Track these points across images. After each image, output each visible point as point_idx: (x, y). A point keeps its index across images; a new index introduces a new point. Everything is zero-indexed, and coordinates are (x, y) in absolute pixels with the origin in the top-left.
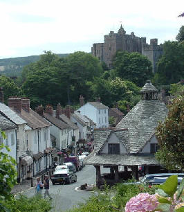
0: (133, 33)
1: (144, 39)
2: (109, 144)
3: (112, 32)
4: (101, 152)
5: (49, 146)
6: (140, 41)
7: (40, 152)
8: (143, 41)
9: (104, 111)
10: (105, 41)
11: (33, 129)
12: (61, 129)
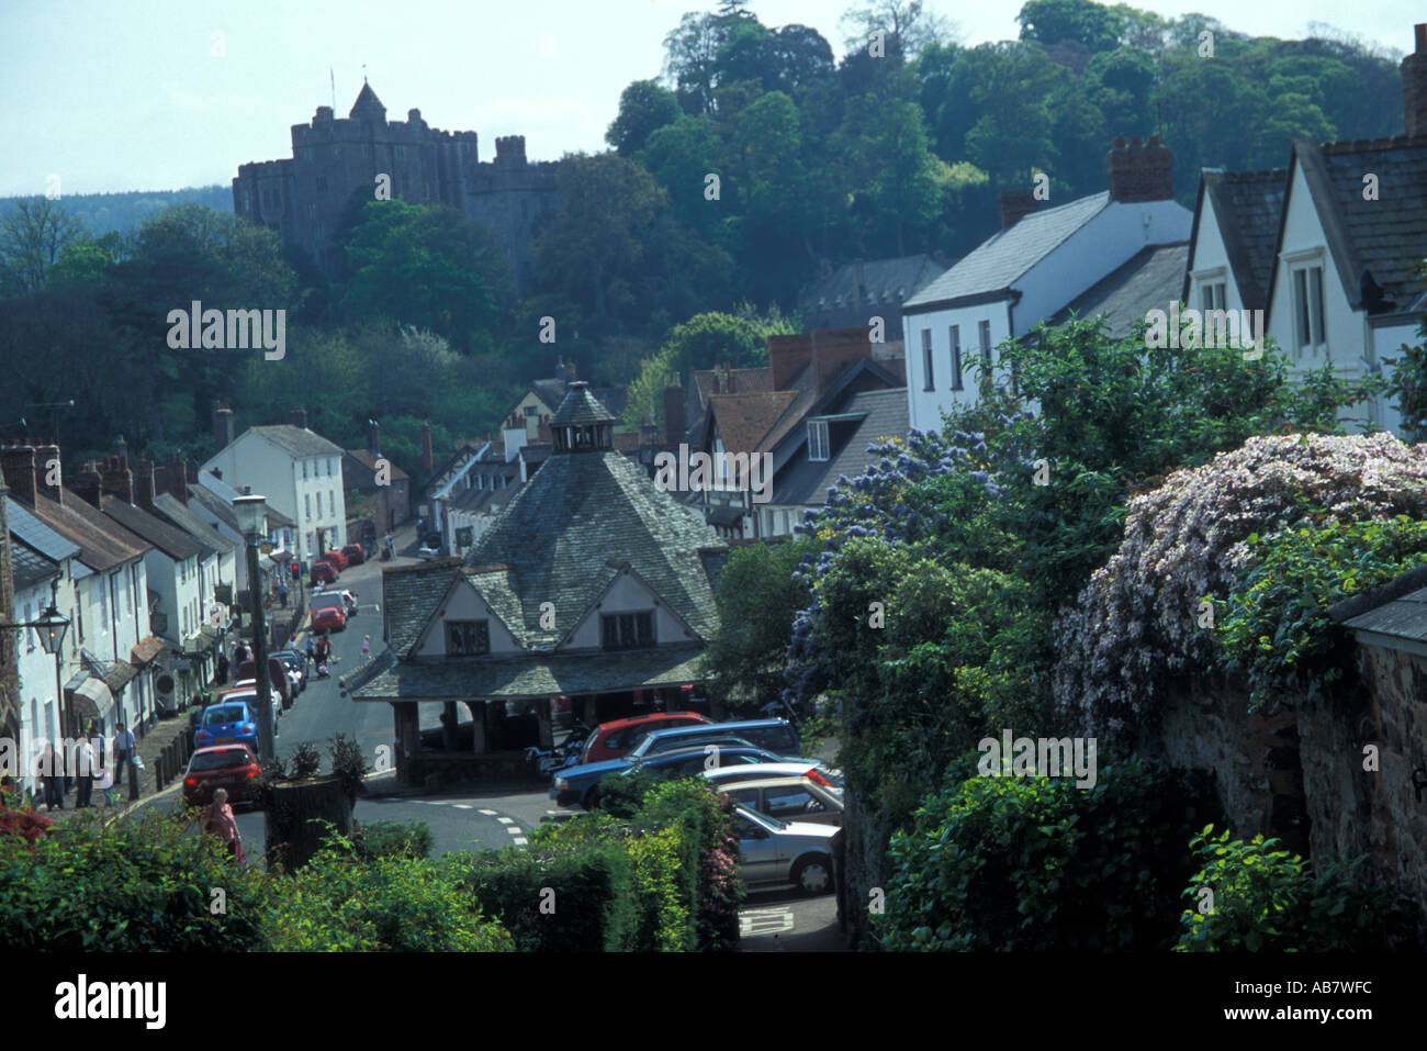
0: (414, 115)
1: (470, 139)
2: (450, 624)
3: (324, 113)
4: (420, 653)
5: (145, 631)
6: (453, 150)
7: (121, 661)
8: (464, 147)
9: (322, 463)
10: (295, 153)
11: (97, 573)
12: (177, 559)
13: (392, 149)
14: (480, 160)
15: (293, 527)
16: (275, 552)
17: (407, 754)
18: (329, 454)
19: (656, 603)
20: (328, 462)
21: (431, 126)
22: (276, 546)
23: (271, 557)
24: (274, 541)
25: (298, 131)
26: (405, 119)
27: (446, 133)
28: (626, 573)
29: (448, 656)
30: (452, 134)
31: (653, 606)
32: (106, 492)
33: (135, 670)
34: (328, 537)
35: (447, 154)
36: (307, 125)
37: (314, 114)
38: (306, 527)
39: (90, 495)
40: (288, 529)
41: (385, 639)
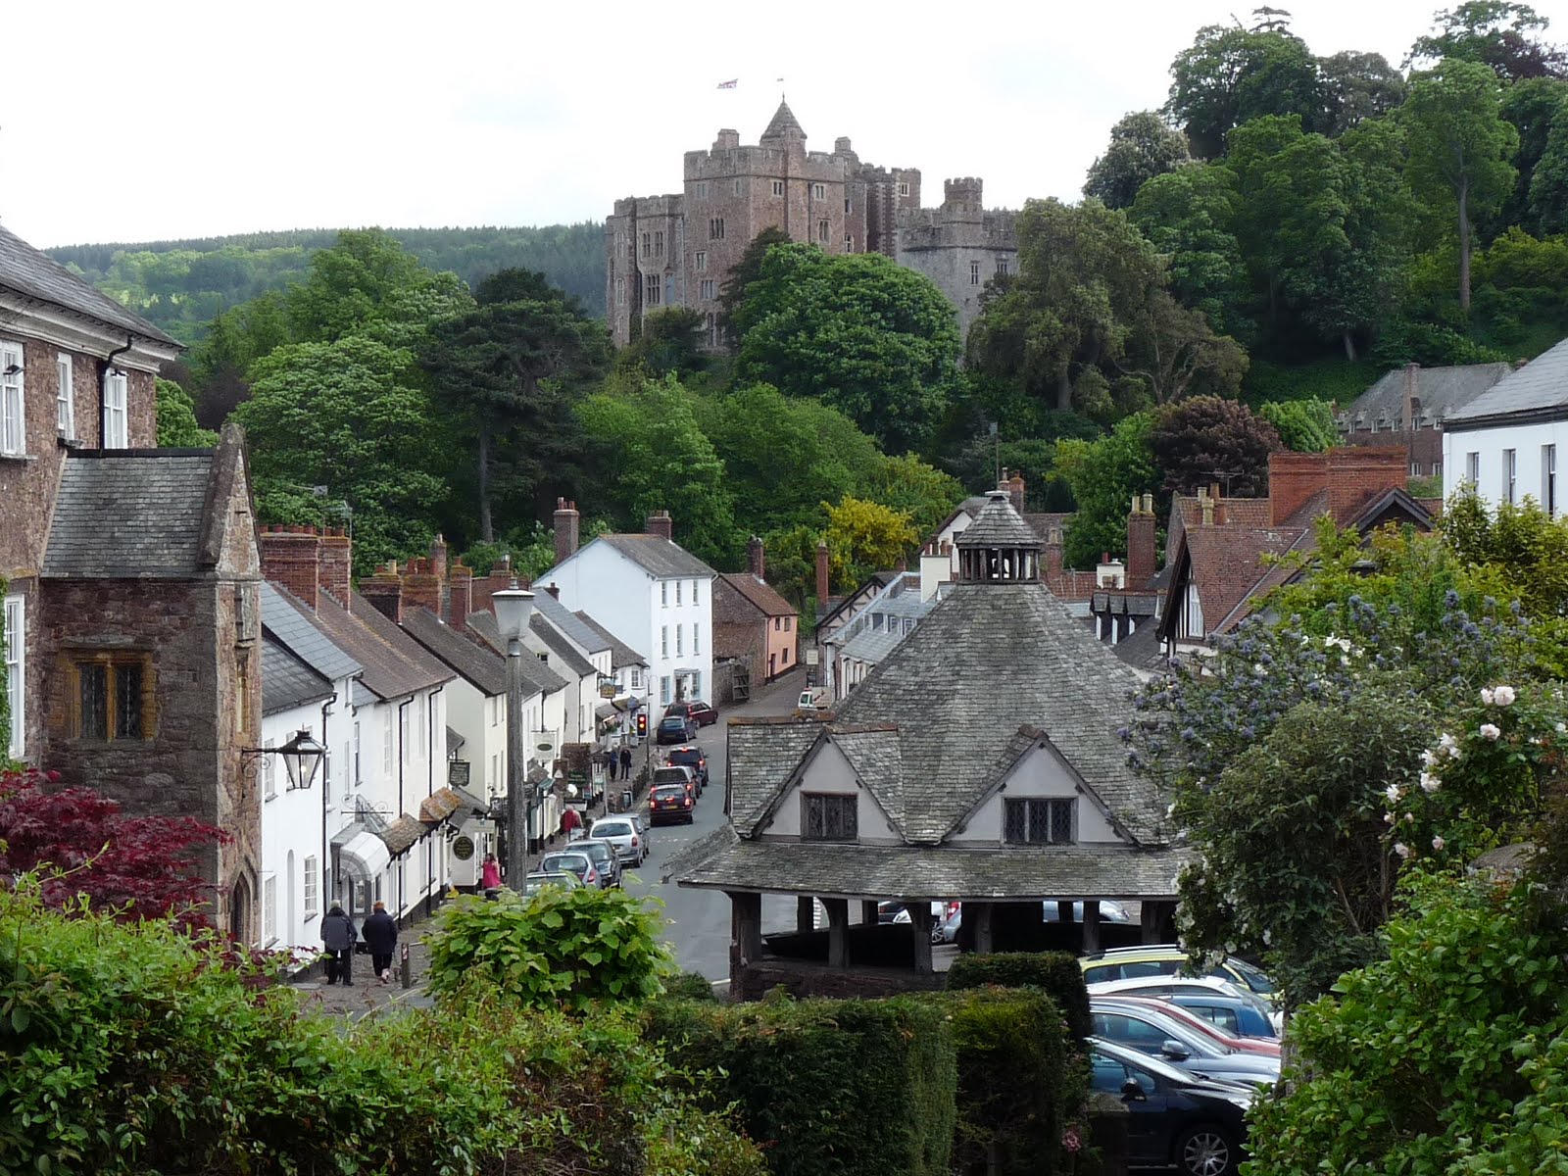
0: (843, 144)
1: (914, 177)
2: (808, 796)
3: (728, 135)
4: (767, 832)
5: (441, 781)
6: (889, 192)
7: (407, 815)
8: (903, 189)
9: (687, 585)
10: (686, 187)
11: (383, 701)
12: (488, 694)
13: (809, 187)
14: (924, 205)
15: (643, 666)
16: (618, 697)
17: (744, 960)
18: (698, 574)
19: (1079, 789)
20: (695, 585)
21: (863, 160)
22: (620, 689)
23: (613, 704)
24: (618, 683)
25: (691, 159)
26: (830, 150)
27: (882, 170)
28: (1042, 746)
29: (803, 839)
30: (888, 171)
31: (1075, 793)
32: (410, 603)
33: (425, 829)
34: (688, 684)
35: (881, 196)
36: (704, 153)
37: (715, 139)
38: (661, 668)
39: (386, 604)
40: (637, 668)
41: (727, 811)
